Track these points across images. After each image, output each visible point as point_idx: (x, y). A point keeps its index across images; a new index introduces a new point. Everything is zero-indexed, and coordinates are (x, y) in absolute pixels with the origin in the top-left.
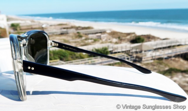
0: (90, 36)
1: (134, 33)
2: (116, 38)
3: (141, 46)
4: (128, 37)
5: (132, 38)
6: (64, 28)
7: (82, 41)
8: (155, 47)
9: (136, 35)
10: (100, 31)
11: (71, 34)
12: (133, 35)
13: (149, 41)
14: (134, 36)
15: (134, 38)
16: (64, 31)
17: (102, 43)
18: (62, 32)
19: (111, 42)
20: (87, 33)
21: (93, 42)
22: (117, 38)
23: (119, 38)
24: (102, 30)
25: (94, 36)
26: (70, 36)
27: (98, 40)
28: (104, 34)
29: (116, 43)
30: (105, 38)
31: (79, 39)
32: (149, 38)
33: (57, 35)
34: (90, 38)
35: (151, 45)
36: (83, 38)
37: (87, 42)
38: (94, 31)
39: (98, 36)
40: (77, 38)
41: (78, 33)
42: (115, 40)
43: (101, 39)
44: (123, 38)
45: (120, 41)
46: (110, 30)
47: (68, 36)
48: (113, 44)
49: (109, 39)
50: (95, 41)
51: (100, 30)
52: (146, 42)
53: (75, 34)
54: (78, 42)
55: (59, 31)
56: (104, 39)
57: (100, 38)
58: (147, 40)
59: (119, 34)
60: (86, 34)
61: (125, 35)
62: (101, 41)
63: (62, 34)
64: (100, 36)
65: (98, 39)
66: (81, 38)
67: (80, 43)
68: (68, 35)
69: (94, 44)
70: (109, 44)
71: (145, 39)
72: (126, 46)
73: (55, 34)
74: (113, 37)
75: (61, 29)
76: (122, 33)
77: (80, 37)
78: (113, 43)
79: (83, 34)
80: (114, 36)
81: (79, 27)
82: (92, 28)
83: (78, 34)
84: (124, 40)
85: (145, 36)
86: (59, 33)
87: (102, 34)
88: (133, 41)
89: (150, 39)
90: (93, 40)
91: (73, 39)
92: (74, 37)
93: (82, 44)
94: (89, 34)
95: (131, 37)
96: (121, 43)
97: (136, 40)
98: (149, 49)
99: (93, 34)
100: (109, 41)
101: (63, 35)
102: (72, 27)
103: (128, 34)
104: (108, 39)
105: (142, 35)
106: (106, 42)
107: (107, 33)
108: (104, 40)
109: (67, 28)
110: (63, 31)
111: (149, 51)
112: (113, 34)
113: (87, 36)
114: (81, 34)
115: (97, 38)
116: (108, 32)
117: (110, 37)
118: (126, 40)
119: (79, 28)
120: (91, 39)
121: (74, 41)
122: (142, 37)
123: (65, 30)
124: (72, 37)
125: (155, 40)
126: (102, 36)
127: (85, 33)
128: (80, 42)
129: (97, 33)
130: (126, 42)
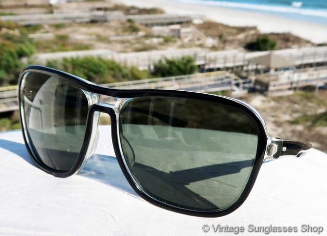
0: (157, 30)
1: (254, 28)
2: (213, 37)
3: (269, 57)
4: (241, 36)
5: (249, 40)
6: (99, 9)
7: (138, 40)
8: (298, 63)
9: (258, 31)
10: (178, 20)
11: (113, 24)
12: (252, 32)
13: (287, 47)
14: (253, 35)
15: (254, 39)
16: (98, 16)
17: (183, 46)
18: (93, 18)
19: (201, 46)
20: (149, 22)
21: (161, 44)
22: (217, 38)
23: (220, 37)
24: (184, 17)
25: (165, 30)
26: (111, 28)
27: (174, 39)
28: (188, 26)
29: (214, 48)
30: (190, 37)
31: (131, 34)
32: (288, 40)
33: (81, 24)
34: (156, 34)
35: (291, 56)
36: (141, 34)
37: (148, 42)
38: (165, 18)
39: (173, 30)
40: (127, 33)
41: (130, 21)
42: (210, 42)
43: (179, 37)
44: (230, 38)
45: (222, 45)
46: (201, 18)
47: (107, 27)
48: (208, 50)
49: (199, 39)
50: (167, 41)
51: (180, 18)
52: (281, 48)
53: (122, 24)
54: (128, 42)
55: (87, 16)
56: (186, 37)
57: (177, 35)
58: (283, 45)
59: (221, 28)
60: (147, 25)
61: (235, 31)
62: (179, 42)
63: (93, 22)
64: (179, 31)
65: (173, 37)
66: (134, 33)
67: (133, 44)
68: (107, 24)
69: (164, 47)
70: (198, 50)
71: (279, 43)
72: (235, 57)
73: (78, 21)
74: (208, 35)
75: (92, 10)
76: (227, 27)
77: (134, 30)
78: (207, 48)
79: (142, 24)
80: (209, 31)
81: (133, 8)
82: (162, 12)
83: (128, 24)
84: (231, 42)
85: (278, 35)
86: (88, 20)
87: (182, 27)
88: (252, 46)
89: (290, 44)
90: (161, 40)
91: (118, 35)
92: (120, 31)
93: (138, 46)
94: (153, 25)
95: (246, 37)
96: (223, 49)
97: (259, 43)
98: (286, 65)
99: (162, 24)
100: (198, 43)
101: (96, 24)
102: (117, 8)
103: (242, 30)
104: (195, 39)
105: (272, 34)
106: (191, 44)
107: (194, 25)
108: (186, 40)
109: (106, 9)
110: (95, 16)
111: (286, 69)
112: (208, 27)
113: (148, 30)
114: (137, 24)
115: (171, 34)
116: (197, 21)
117: (201, 33)
118: (236, 42)
119: (132, 11)
120: (158, 37)
121: (120, 38)
122: (271, 38)
123: (101, 13)
124: (116, 29)
125: (300, 47)
126: (183, 30)
127: (144, 22)
128: (133, 41)
129: (172, 24)
130: (235, 48)
